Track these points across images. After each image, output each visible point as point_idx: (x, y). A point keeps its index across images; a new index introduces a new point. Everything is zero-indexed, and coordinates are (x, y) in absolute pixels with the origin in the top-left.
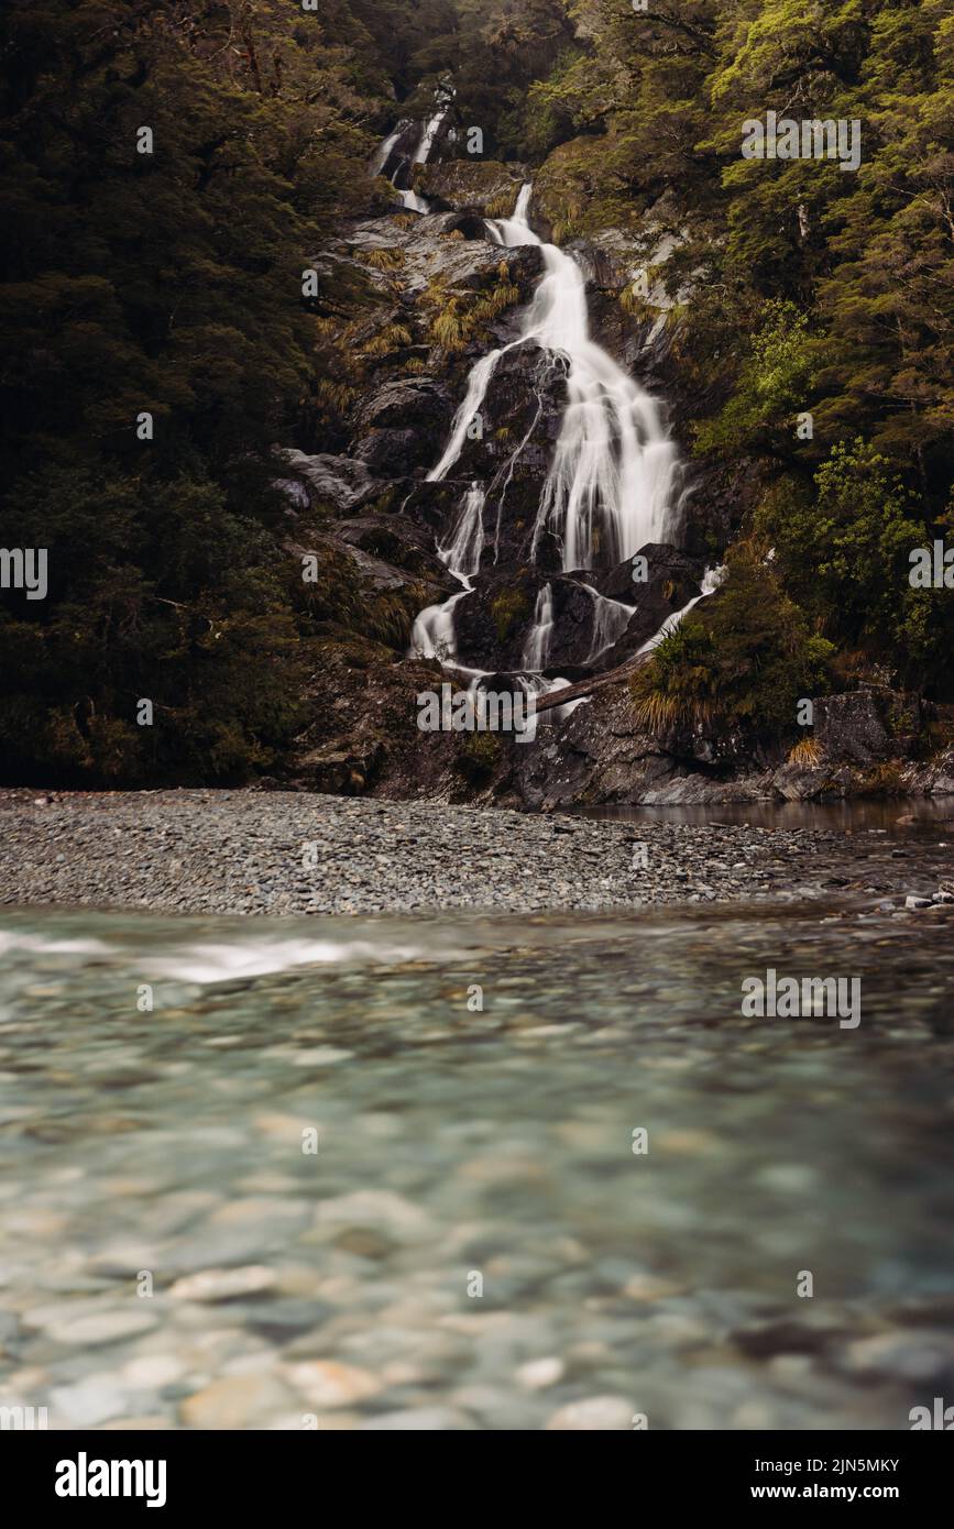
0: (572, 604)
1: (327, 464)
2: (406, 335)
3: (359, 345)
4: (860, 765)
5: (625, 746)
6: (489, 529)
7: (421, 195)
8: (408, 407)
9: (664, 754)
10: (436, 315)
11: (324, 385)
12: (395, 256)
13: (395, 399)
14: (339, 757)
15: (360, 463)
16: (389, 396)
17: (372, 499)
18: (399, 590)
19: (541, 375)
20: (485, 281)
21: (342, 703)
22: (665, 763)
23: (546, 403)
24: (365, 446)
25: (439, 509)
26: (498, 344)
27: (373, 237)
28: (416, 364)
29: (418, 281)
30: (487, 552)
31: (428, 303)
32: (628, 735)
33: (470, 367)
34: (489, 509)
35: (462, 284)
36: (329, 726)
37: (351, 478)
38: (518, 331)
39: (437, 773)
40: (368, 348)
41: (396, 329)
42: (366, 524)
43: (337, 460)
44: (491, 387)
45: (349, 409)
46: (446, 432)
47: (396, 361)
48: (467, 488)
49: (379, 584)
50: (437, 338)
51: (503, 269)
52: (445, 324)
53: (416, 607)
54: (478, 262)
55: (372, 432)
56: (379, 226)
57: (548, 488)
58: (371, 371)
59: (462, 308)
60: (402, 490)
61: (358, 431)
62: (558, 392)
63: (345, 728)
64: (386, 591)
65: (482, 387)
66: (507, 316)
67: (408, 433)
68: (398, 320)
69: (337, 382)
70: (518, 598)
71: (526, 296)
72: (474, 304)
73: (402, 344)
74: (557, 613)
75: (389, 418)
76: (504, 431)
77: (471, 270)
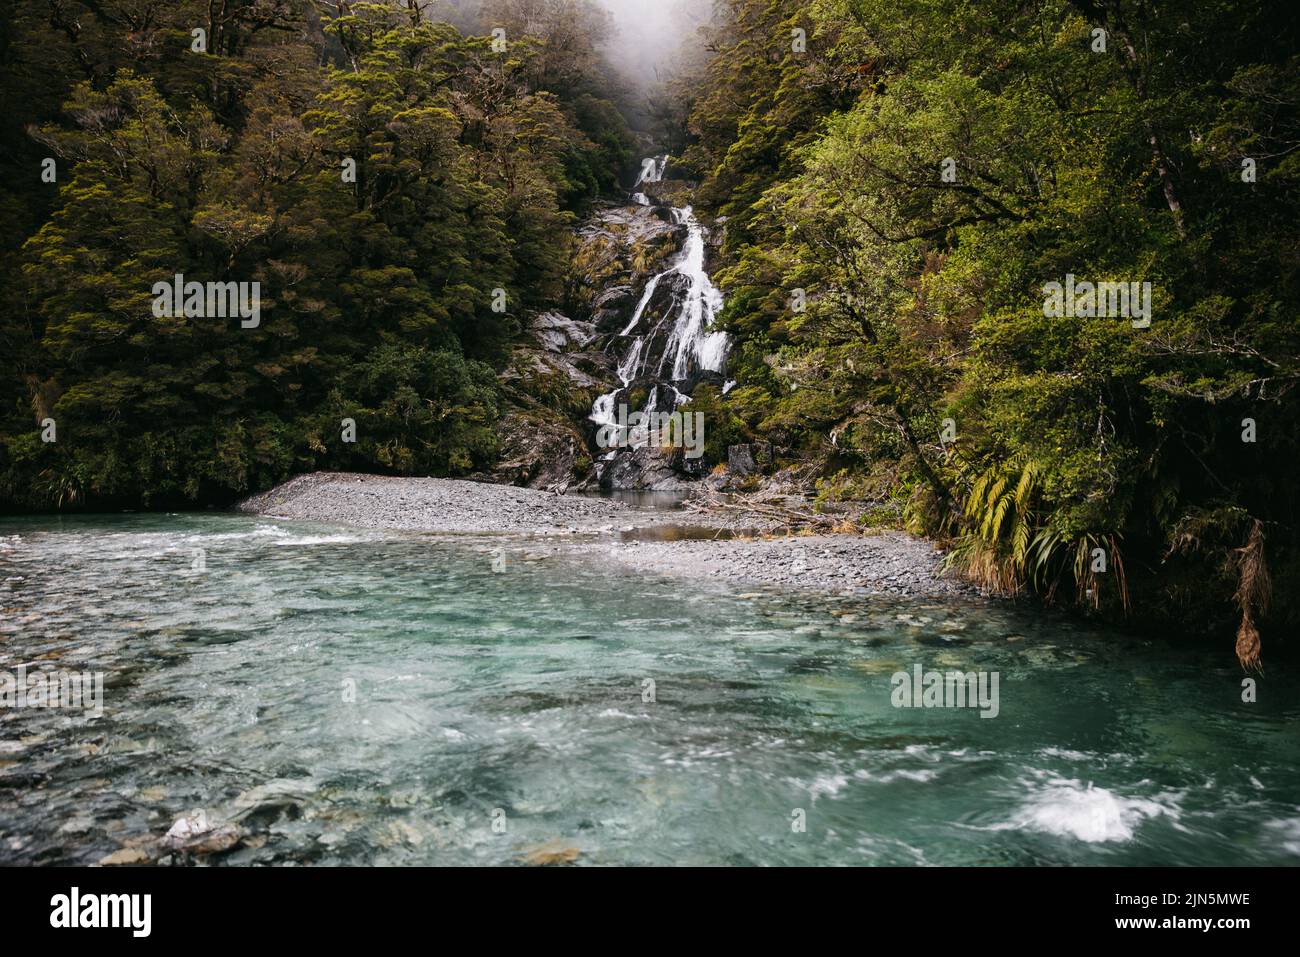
0: (666, 396)
1: (578, 326)
2: (621, 266)
3: (599, 270)
4: (743, 476)
5: (655, 463)
6: (642, 359)
7: (647, 195)
8: (618, 299)
9: (670, 468)
10: (636, 256)
11: (582, 288)
12: (623, 227)
13: (612, 296)
14: (517, 465)
15: (593, 325)
16: (610, 294)
17: (593, 343)
18: (588, 388)
19: (677, 287)
20: (661, 240)
21: (525, 441)
22: (671, 472)
23: (677, 301)
24: (597, 317)
25: (621, 349)
26: (661, 270)
27: (616, 218)
28: (625, 279)
29: (631, 240)
30: (640, 369)
31: (633, 250)
32: (656, 459)
33: (647, 282)
34: (644, 349)
35: (649, 242)
36: (516, 450)
37: (587, 332)
38: (673, 264)
39: (564, 473)
40: (603, 271)
41: (616, 263)
42: (582, 356)
43: (581, 324)
44: (655, 291)
45: (592, 299)
46: (633, 311)
47: (615, 278)
48: (635, 339)
49: (579, 384)
50: (635, 267)
51: (669, 235)
52: (640, 261)
53: (596, 395)
54: (658, 232)
55: (601, 311)
56: (620, 212)
57: (670, 341)
58: (603, 282)
59: (648, 254)
60: (608, 339)
61: (593, 310)
62: (683, 294)
63: (525, 452)
64: (582, 388)
65: (651, 292)
66: (669, 259)
67: (617, 312)
68: (618, 259)
69: (588, 287)
70: (642, 392)
71: (679, 248)
72: (653, 251)
73: (619, 270)
74: (658, 400)
75: (609, 305)
76: (656, 313)
77: (654, 235)
